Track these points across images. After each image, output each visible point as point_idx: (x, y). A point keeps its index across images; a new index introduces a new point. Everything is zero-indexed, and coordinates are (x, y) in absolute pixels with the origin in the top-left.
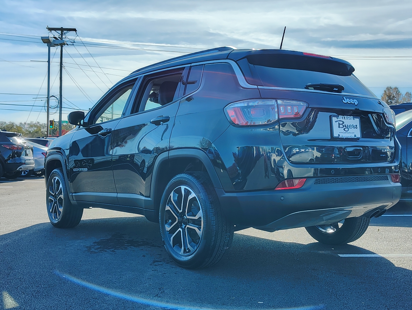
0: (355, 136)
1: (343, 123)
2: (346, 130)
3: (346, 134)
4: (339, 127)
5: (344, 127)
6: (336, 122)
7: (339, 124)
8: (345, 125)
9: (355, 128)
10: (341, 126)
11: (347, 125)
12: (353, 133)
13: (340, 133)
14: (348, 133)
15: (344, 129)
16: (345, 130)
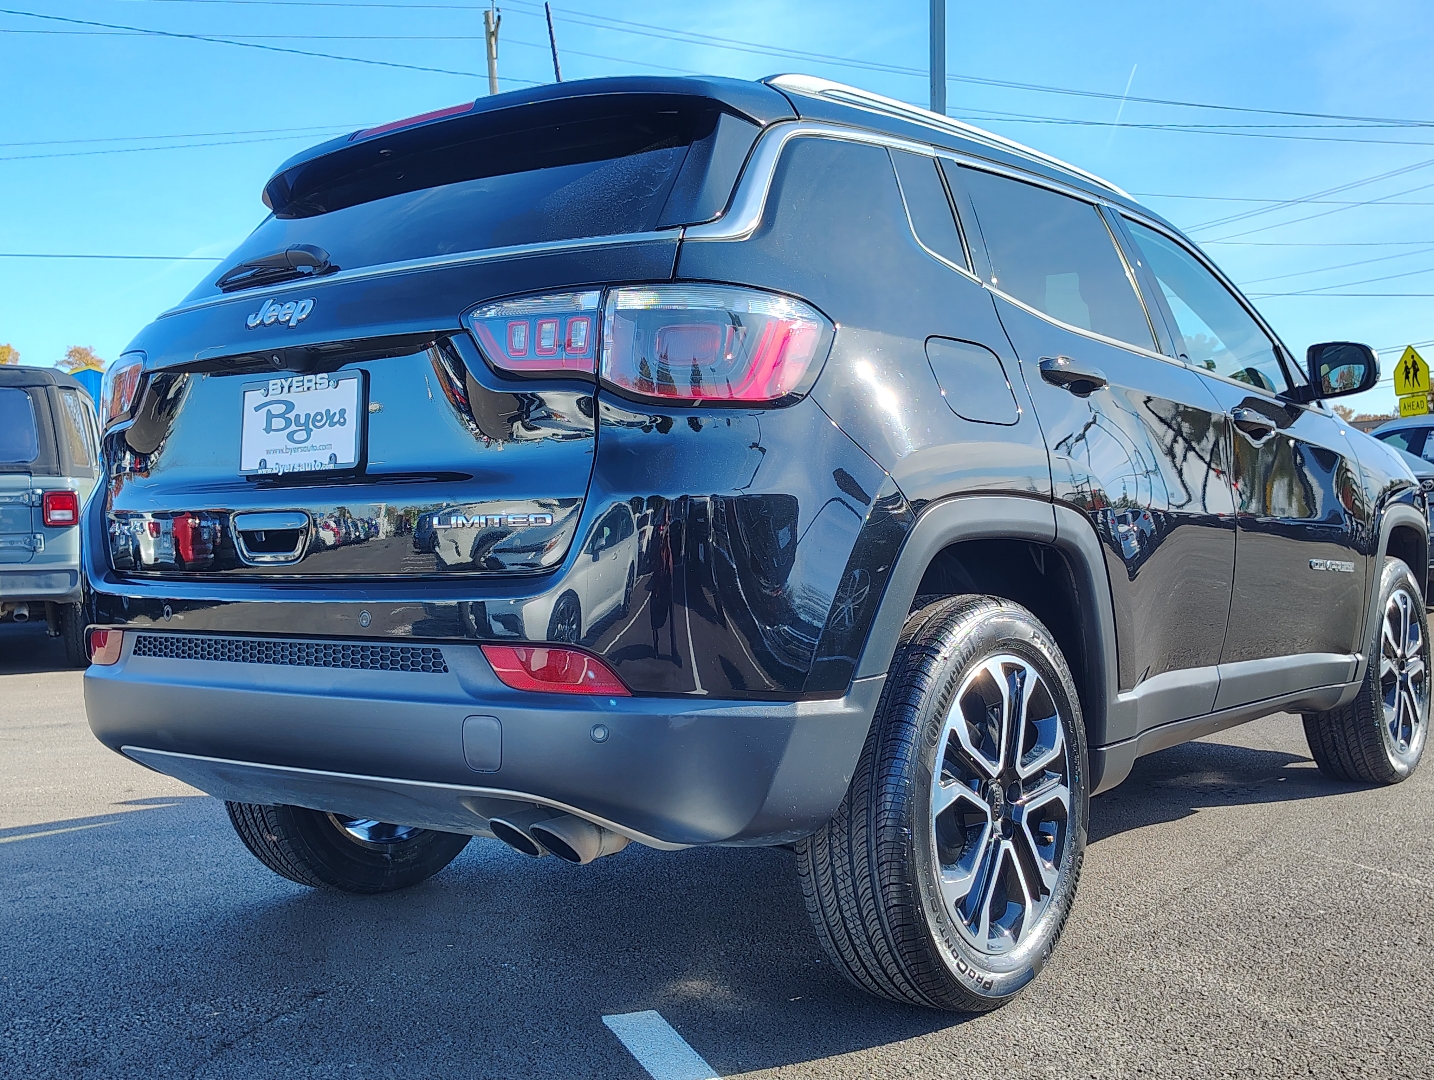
0: (333, 458)
1: (290, 406)
2: (301, 435)
3: (299, 453)
4: (268, 429)
5: (293, 427)
6: (257, 409)
7: (270, 416)
8: (298, 416)
9: (336, 423)
10: (278, 423)
11: (308, 416)
12: (325, 447)
13: (268, 452)
14: (303, 450)
15: (290, 437)
16: (296, 437)
